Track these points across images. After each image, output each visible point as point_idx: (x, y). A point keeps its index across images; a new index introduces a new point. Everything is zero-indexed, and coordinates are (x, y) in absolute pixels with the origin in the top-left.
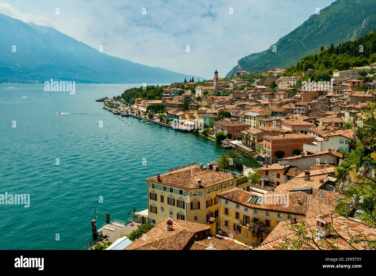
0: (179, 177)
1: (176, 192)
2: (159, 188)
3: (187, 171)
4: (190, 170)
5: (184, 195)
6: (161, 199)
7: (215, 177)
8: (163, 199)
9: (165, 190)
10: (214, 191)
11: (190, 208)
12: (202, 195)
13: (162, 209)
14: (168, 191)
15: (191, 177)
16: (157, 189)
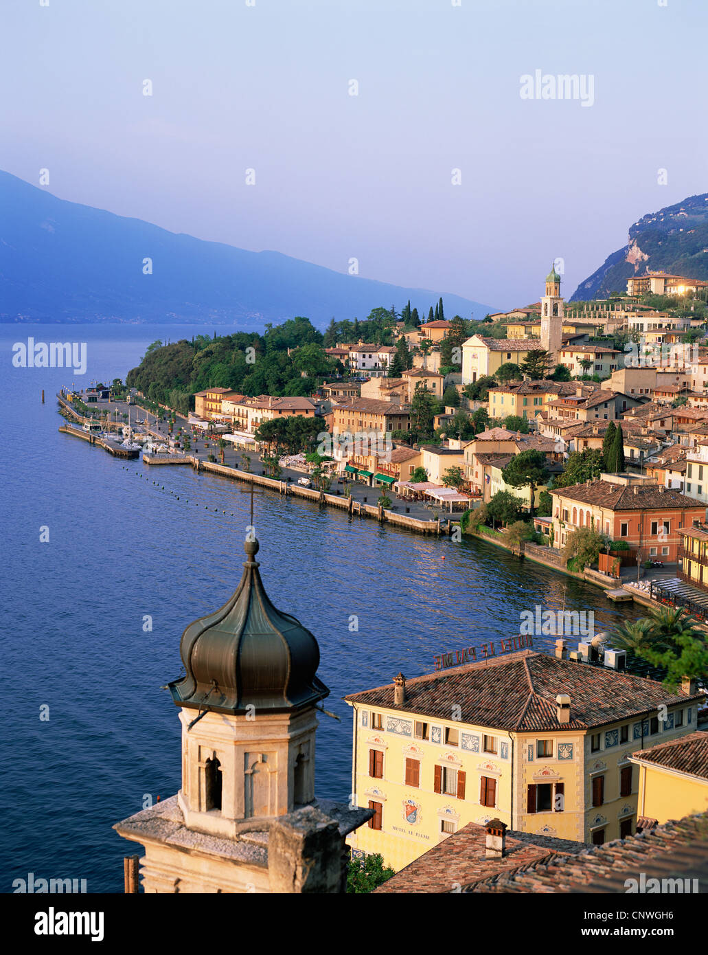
0: (478, 688)
1: (470, 745)
2: (399, 729)
3: (509, 667)
4: (520, 664)
5: (502, 757)
6: (408, 772)
7: (617, 691)
8: (417, 774)
9: (425, 737)
10: (615, 744)
11: (526, 806)
12: (571, 757)
13: (412, 812)
14: (439, 742)
15: (527, 687)
16: (392, 734)
